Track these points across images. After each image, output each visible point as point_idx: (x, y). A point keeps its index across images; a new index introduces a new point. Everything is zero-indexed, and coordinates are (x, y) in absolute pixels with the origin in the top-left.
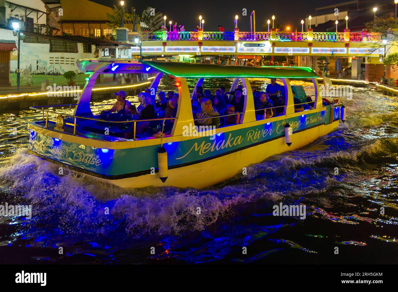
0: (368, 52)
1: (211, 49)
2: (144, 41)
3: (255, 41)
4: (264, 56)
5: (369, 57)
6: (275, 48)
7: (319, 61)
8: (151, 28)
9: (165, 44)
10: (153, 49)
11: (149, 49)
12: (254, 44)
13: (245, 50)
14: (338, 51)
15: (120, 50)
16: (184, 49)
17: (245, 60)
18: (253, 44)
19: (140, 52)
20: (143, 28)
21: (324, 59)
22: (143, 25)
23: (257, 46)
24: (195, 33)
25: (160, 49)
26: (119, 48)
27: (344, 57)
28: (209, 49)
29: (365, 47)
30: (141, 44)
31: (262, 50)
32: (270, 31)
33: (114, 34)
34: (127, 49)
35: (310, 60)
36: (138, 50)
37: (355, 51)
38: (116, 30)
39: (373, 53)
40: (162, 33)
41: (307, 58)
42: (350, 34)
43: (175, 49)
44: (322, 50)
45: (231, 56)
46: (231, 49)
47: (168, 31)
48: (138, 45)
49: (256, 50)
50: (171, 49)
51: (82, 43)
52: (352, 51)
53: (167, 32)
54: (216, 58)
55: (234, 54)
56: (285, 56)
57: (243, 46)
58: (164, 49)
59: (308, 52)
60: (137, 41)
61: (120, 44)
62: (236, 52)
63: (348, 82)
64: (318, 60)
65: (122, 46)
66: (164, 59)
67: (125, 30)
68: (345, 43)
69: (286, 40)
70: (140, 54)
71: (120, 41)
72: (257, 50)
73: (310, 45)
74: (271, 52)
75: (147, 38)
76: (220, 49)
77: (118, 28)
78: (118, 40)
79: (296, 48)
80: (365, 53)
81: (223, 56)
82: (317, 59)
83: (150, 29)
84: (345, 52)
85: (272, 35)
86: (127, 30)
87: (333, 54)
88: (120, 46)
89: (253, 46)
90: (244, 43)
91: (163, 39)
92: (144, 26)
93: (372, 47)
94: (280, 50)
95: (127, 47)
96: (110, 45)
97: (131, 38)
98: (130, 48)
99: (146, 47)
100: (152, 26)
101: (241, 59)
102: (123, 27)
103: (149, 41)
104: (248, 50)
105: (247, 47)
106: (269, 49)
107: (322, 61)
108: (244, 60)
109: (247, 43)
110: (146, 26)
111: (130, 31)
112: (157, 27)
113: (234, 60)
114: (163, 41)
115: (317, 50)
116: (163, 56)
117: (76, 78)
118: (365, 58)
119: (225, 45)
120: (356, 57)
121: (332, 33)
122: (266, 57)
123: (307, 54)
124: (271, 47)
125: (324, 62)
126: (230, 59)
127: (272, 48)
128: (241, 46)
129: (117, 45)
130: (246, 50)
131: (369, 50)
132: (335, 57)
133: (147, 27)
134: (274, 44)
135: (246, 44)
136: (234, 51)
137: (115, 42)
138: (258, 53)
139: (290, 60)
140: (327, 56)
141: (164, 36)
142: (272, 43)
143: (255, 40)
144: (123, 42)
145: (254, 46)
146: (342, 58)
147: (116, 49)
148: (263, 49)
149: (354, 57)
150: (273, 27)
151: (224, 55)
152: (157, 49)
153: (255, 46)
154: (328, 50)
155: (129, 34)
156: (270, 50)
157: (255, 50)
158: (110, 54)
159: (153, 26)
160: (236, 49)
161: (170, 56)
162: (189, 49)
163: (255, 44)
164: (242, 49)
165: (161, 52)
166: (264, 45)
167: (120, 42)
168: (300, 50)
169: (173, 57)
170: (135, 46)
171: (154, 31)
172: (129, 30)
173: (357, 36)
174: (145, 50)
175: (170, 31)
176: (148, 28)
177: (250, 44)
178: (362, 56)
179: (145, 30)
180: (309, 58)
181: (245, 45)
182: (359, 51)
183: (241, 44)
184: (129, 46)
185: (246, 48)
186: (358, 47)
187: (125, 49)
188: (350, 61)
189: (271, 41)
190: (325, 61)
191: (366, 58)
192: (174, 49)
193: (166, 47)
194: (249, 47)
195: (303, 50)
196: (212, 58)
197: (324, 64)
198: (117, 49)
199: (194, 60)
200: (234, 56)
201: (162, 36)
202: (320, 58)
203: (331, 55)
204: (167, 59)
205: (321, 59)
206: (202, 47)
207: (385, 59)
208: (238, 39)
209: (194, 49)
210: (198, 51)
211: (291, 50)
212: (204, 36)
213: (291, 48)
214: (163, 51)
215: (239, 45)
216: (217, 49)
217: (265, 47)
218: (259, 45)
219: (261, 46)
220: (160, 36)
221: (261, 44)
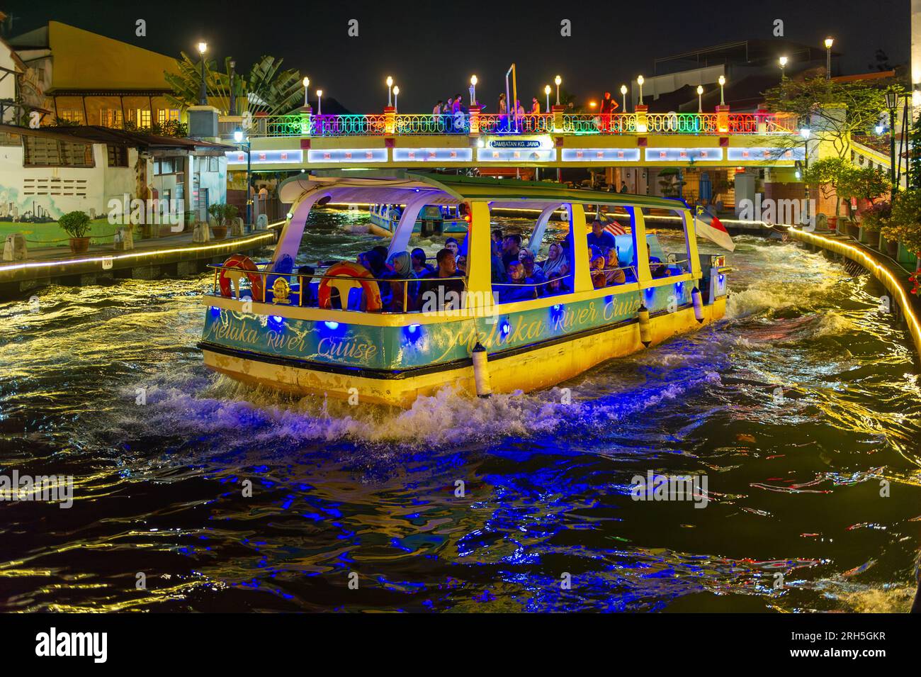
0: (769, 157)
1: (416, 155)
2: (257, 136)
3: (517, 134)
4: (540, 169)
5: (772, 169)
6: (564, 151)
7: (663, 179)
8: (273, 107)
9: (306, 144)
10: (278, 157)
11: (268, 157)
12: (515, 141)
13: (494, 155)
14: (703, 154)
15: (198, 159)
16: (353, 156)
18: (513, 141)
19: (247, 163)
20: (254, 108)
21: (673, 174)
22: (254, 98)
23: (521, 147)
24: (377, 118)
25: (296, 156)
26: (196, 154)
27: (719, 169)
28: (412, 155)
29: (762, 146)
30: (249, 144)
31: (533, 155)
32: (551, 112)
33: (185, 120)
34: (216, 158)
35: (644, 177)
36: (241, 158)
37: (741, 154)
38: (188, 111)
39: (780, 159)
40: (300, 118)
41: (636, 171)
42: (729, 116)
43: (332, 156)
44: (668, 154)
46: (463, 155)
47: (315, 112)
48: (241, 148)
49: (521, 157)
50: (322, 156)
51: (105, 145)
52: (734, 154)
53: (310, 115)
55: (469, 166)
56: (586, 169)
57: (489, 147)
58: (305, 155)
59: (637, 158)
60: (238, 137)
61: (198, 146)
62: (474, 160)
64: (659, 176)
65: (204, 149)
67: (211, 113)
68: (718, 138)
69: (588, 133)
70: (247, 169)
71: (199, 138)
72: (521, 154)
73: (642, 142)
74: (554, 159)
75: (263, 130)
76: (437, 155)
77: (193, 107)
78: (192, 136)
79: (610, 150)
80: (763, 159)
82: (659, 173)
83: (271, 109)
84: (720, 158)
85: (556, 120)
86: (216, 111)
87: (693, 162)
88: (199, 151)
89: (512, 147)
90: (493, 139)
91: (303, 132)
92: (255, 100)
93: (778, 144)
94: (574, 155)
95: (216, 152)
96: (175, 148)
97: (226, 130)
98: (224, 155)
99: (262, 153)
100: (276, 100)
102: (206, 104)
103: (268, 136)
104: (501, 155)
105: (500, 149)
106: (549, 152)
107: (670, 180)
109: (499, 138)
110: (260, 101)
111: (223, 113)
112: (288, 105)
114: (303, 137)
115: (658, 154)
116: (303, 171)
117: (90, 229)
118: (763, 170)
119: (448, 145)
120: (745, 168)
121: (690, 115)
122: (543, 170)
123: (635, 162)
124: (554, 147)
125: (674, 180)
127: (555, 150)
128: (485, 147)
129: (190, 148)
130: (496, 156)
131: (771, 152)
132: (698, 170)
133: (264, 104)
134: (560, 142)
135: (496, 141)
136: (469, 159)
137: (187, 140)
138: (526, 163)
139: (598, 178)
140: (681, 168)
141: (305, 126)
142: (555, 140)
143: (516, 131)
144: (205, 140)
145: (515, 147)
146: (711, 171)
147: (188, 158)
148: (536, 152)
149: (740, 168)
150: (558, 103)
151: (447, 169)
152: (289, 157)
153: (517, 147)
154: (682, 154)
155: (220, 121)
156: (551, 155)
157: (517, 156)
158: (174, 171)
159: (278, 102)
160: (475, 154)
162: (365, 155)
163: (517, 142)
164: (487, 154)
165: (297, 162)
166: (537, 144)
167: (199, 141)
168: (620, 155)
170: (235, 149)
171: (280, 113)
172: (220, 113)
173: (744, 120)
174: (258, 157)
175: (319, 113)
176: (267, 107)
177: (506, 141)
178: (756, 165)
179: (259, 111)
180: (642, 172)
181: (493, 144)
182: (750, 154)
183: (485, 143)
184: (221, 150)
185: (496, 151)
186: (749, 145)
187: (211, 156)
188: (732, 177)
189: (553, 134)
190: (677, 178)
191: (766, 170)
192: (328, 156)
193: (310, 152)
194: (503, 149)
195: (626, 155)
197: (675, 184)
198: (191, 158)
200: (469, 169)
201: (299, 124)
202: (664, 172)
203: (689, 165)
205: (669, 174)
206: (395, 150)
207: (806, 172)
208: (478, 129)
209: (375, 155)
210: (385, 160)
211: (599, 155)
212: (399, 124)
213: (600, 151)
214: (302, 161)
215: (480, 143)
216: (430, 155)
217: (540, 148)
218: (526, 144)
219: (530, 147)
220: (296, 125)
221: (531, 141)
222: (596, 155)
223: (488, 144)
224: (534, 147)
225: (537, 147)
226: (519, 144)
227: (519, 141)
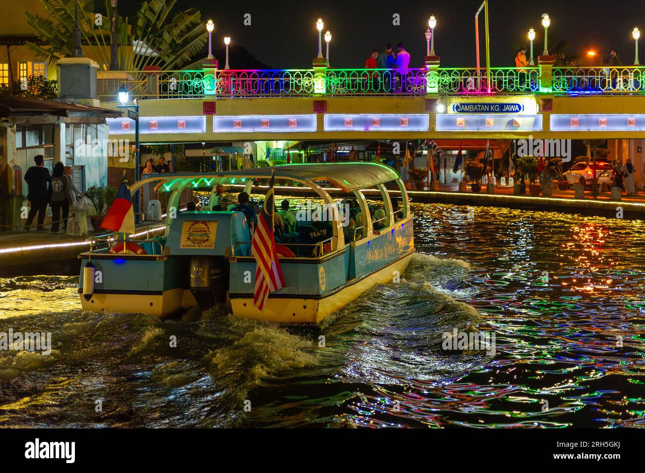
1: (354, 122)
2: (146, 98)
3: (490, 94)
6: (553, 117)
8: (166, 59)
9: (210, 108)
10: (174, 125)
11: (161, 125)
12: (487, 104)
13: (458, 123)
15: (71, 127)
16: (271, 124)
17: (460, 152)
18: (484, 104)
19: (134, 132)
20: (148, 59)
22: (141, 48)
23: (495, 112)
24: (303, 73)
25: (197, 125)
26: (69, 120)
28: (349, 123)
30: (137, 108)
31: (512, 123)
32: (536, 65)
33: (53, 76)
34: (95, 126)
36: (126, 126)
38: (59, 65)
40: (203, 74)
43: (244, 124)
45: (415, 142)
46: (417, 122)
47: (221, 66)
48: (126, 113)
49: (495, 125)
50: (231, 124)
53: (216, 70)
54: (367, 149)
55: (423, 137)
57: (452, 112)
58: (210, 123)
60: (123, 98)
61: (72, 110)
62: (432, 130)
65: (78, 114)
66: (208, 153)
67: (88, 67)
69: (586, 92)
70: (134, 140)
71: (73, 100)
72: (494, 123)
74: (539, 127)
75: (155, 91)
76: (382, 122)
77: (64, 60)
78: (64, 97)
79: (616, 116)
81: (388, 141)
83: (164, 62)
85: (544, 75)
86: (94, 64)
88: (73, 117)
89: (483, 111)
90: (456, 101)
91: (206, 92)
92: (143, 50)
94: (567, 122)
95: (94, 119)
96: (41, 113)
97: (107, 90)
98: (104, 122)
99: (154, 119)
100: (170, 50)
101: (446, 150)
102: (80, 55)
103: (160, 98)
104: (468, 123)
105: (466, 114)
106: (533, 119)
108: (456, 152)
109: (465, 101)
110: (150, 51)
111: (101, 67)
112: (186, 56)
113: (425, 152)
114: (206, 99)
116: (203, 143)
119: (397, 109)
124: (540, 112)
126: (413, 150)
127: (541, 117)
128: (446, 112)
129: (62, 113)
130: (461, 124)
133: (155, 54)
134: (547, 105)
135: (461, 104)
136: (425, 128)
137: (57, 103)
138: (501, 133)
139: (598, 152)
141: (208, 82)
142: (541, 102)
143: (489, 91)
144: (81, 103)
147: (59, 126)
148: (517, 119)
150: (546, 52)
152: (188, 124)
155: (99, 77)
156: (535, 123)
157: (489, 124)
158: (41, 143)
159: (173, 52)
160: (432, 121)
161: (228, 144)
162: (287, 123)
164: (450, 122)
165: (199, 131)
167: (73, 104)
168: (631, 123)
169: (234, 145)
170: (117, 114)
171: (176, 67)
172: (98, 66)
174: (149, 125)
175: (227, 67)
176: (159, 59)
177: (474, 104)
179: (148, 64)
181: (457, 107)
183: (447, 106)
184: (100, 116)
185: (461, 118)
187: (88, 124)
189: (538, 95)
192: (239, 124)
193: (216, 119)
194: (470, 114)
195: (638, 122)
196: (356, 149)
198: (63, 126)
199: (300, 155)
200: (423, 141)
201: (200, 81)
204: (217, 152)
206: (327, 117)
208: (437, 88)
209: (300, 123)
210: (313, 128)
211: (602, 123)
212: (332, 81)
213: (603, 118)
214: (205, 130)
215: (440, 108)
216: (373, 122)
217: (521, 112)
218: (501, 108)
219: (508, 111)
220: (197, 83)
221: (509, 104)
222: (598, 123)
223: (450, 109)
224: (512, 111)
225: (517, 111)
226: (492, 108)
227: (493, 104)
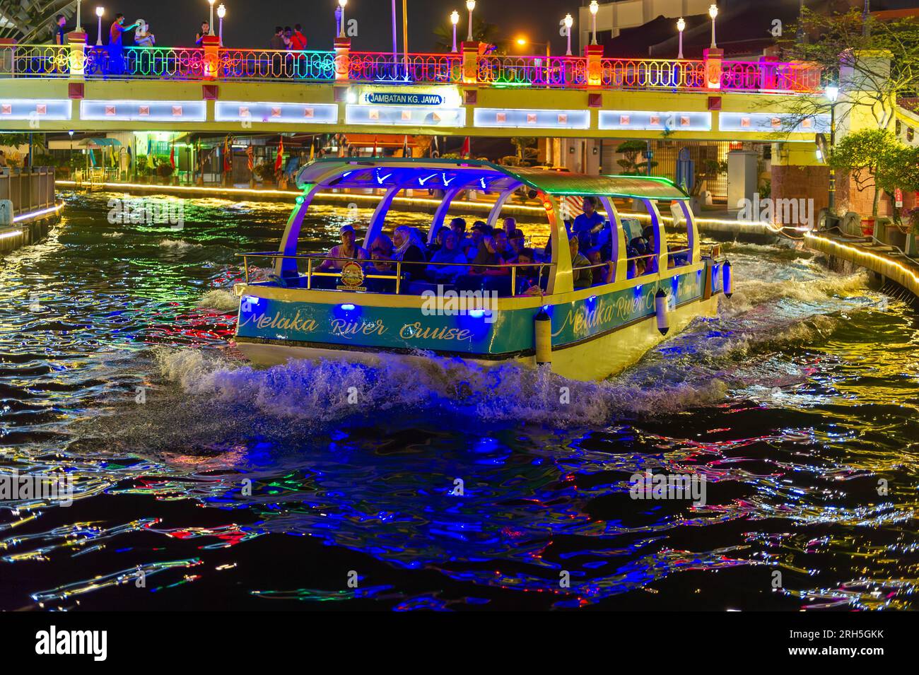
0: (779, 128)
1: (251, 112)
3: (408, 84)
4: (440, 138)
5: (781, 145)
6: (477, 111)
7: (623, 157)
8: (24, 30)
9: (77, 91)
10: (32, 110)
11: (15, 110)
12: (404, 95)
13: (371, 115)
14: (684, 121)
16: (151, 111)
17: (374, 150)
18: (401, 95)
21: (638, 150)
23: (413, 103)
24: (191, 52)
25: (60, 110)
27: (705, 144)
28: (244, 112)
29: (770, 111)
31: (431, 116)
32: (460, 52)
35: (594, 153)
37: (740, 122)
39: (795, 130)
41: (583, 144)
42: (722, 64)
43: (118, 110)
44: (632, 120)
45: (323, 136)
46: (324, 113)
47: (92, 41)
49: (412, 118)
50: (103, 110)
52: (729, 122)
53: (85, 45)
54: (267, 144)
55: (332, 130)
56: (509, 139)
57: (364, 102)
58: (76, 108)
59: (586, 125)
62: (341, 123)
63: (715, 228)
64: (620, 151)
66: (76, 145)
68: (706, 97)
69: (514, 84)
72: (412, 115)
73: (594, 100)
74: (462, 123)
75: (9, 68)
76: (283, 112)
79: (546, 112)
80: (770, 130)
81: (293, 134)
82: (616, 148)
83: (21, 35)
84: (707, 127)
85: (467, 63)
87: (668, 132)
89: (399, 103)
90: (369, 89)
91: (72, 72)
93: (794, 108)
94: (493, 118)
99: (6, 102)
100: (29, 21)
101: (359, 146)
103: (16, 76)
104: (382, 115)
105: (380, 105)
106: (456, 113)
107: (634, 158)
108: (370, 150)
109: (380, 90)
110: (5, 20)
113: (335, 149)
114: (72, 79)
115: (618, 120)
116: (71, 133)
118: (770, 147)
119: (301, 98)
120: (743, 143)
121: (666, 61)
122: (445, 139)
123: (583, 130)
124: (463, 105)
125: (639, 159)
126: (321, 146)
127: (464, 109)
128: (357, 102)
130: (374, 116)
131: (782, 121)
132: (674, 143)
133: (11, 25)
134: (471, 98)
135: (375, 94)
136: (333, 120)
138: (419, 128)
139: (527, 152)
140: (650, 140)
141: (76, 61)
142: (465, 94)
143: (406, 79)
145: (403, 103)
146: (696, 147)
148: (436, 112)
149: (736, 143)
150: (470, 38)
151: (297, 134)
152: (50, 110)
153: (407, 103)
154: (654, 120)
156: (458, 118)
157: (406, 117)
159: (34, 23)
160: (342, 112)
161: (100, 135)
162: (170, 111)
163: (407, 95)
164: (361, 114)
165: (62, 118)
166: (438, 100)
168: (562, 119)
169: (109, 136)
171: (37, 41)
173: (745, 71)
174: (1, 110)
175: (99, 43)
176: (14, 31)
177: (389, 95)
178: (760, 139)
179: (2, 36)
180: (592, 145)
181: (370, 97)
182: (751, 122)
183: (358, 96)
185: (374, 110)
186: (751, 109)
188: (723, 156)
189: (462, 85)
190: (645, 156)
191: (774, 146)
192: (112, 110)
193: (84, 103)
194: (385, 106)
195: (570, 119)
196: (254, 143)
197: (641, 165)
199: (188, 150)
200: (332, 135)
201: (66, 59)
202: (625, 146)
203: (661, 137)
204: (87, 144)
205: (631, 149)
206: (218, 104)
207: (832, 150)
208: (347, 74)
209: (185, 111)
210: (202, 118)
211: (531, 119)
212: (226, 63)
213: (532, 113)
214: (70, 117)
215: (350, 96)
216: (273, 112)
217: (441, 105)
218: (420, 99)
219: (427, 103)
220: (61, 60)
221: (428, 96)
222: (526, 119)
223: (362, 97)
224: (432, 104)
225: (437, 103)
226: (409, 99)
227: (410, 95)
